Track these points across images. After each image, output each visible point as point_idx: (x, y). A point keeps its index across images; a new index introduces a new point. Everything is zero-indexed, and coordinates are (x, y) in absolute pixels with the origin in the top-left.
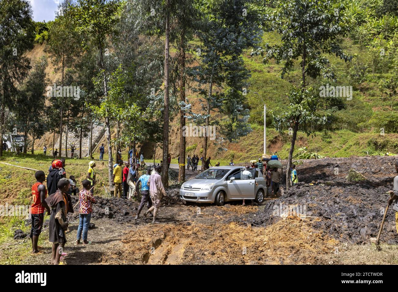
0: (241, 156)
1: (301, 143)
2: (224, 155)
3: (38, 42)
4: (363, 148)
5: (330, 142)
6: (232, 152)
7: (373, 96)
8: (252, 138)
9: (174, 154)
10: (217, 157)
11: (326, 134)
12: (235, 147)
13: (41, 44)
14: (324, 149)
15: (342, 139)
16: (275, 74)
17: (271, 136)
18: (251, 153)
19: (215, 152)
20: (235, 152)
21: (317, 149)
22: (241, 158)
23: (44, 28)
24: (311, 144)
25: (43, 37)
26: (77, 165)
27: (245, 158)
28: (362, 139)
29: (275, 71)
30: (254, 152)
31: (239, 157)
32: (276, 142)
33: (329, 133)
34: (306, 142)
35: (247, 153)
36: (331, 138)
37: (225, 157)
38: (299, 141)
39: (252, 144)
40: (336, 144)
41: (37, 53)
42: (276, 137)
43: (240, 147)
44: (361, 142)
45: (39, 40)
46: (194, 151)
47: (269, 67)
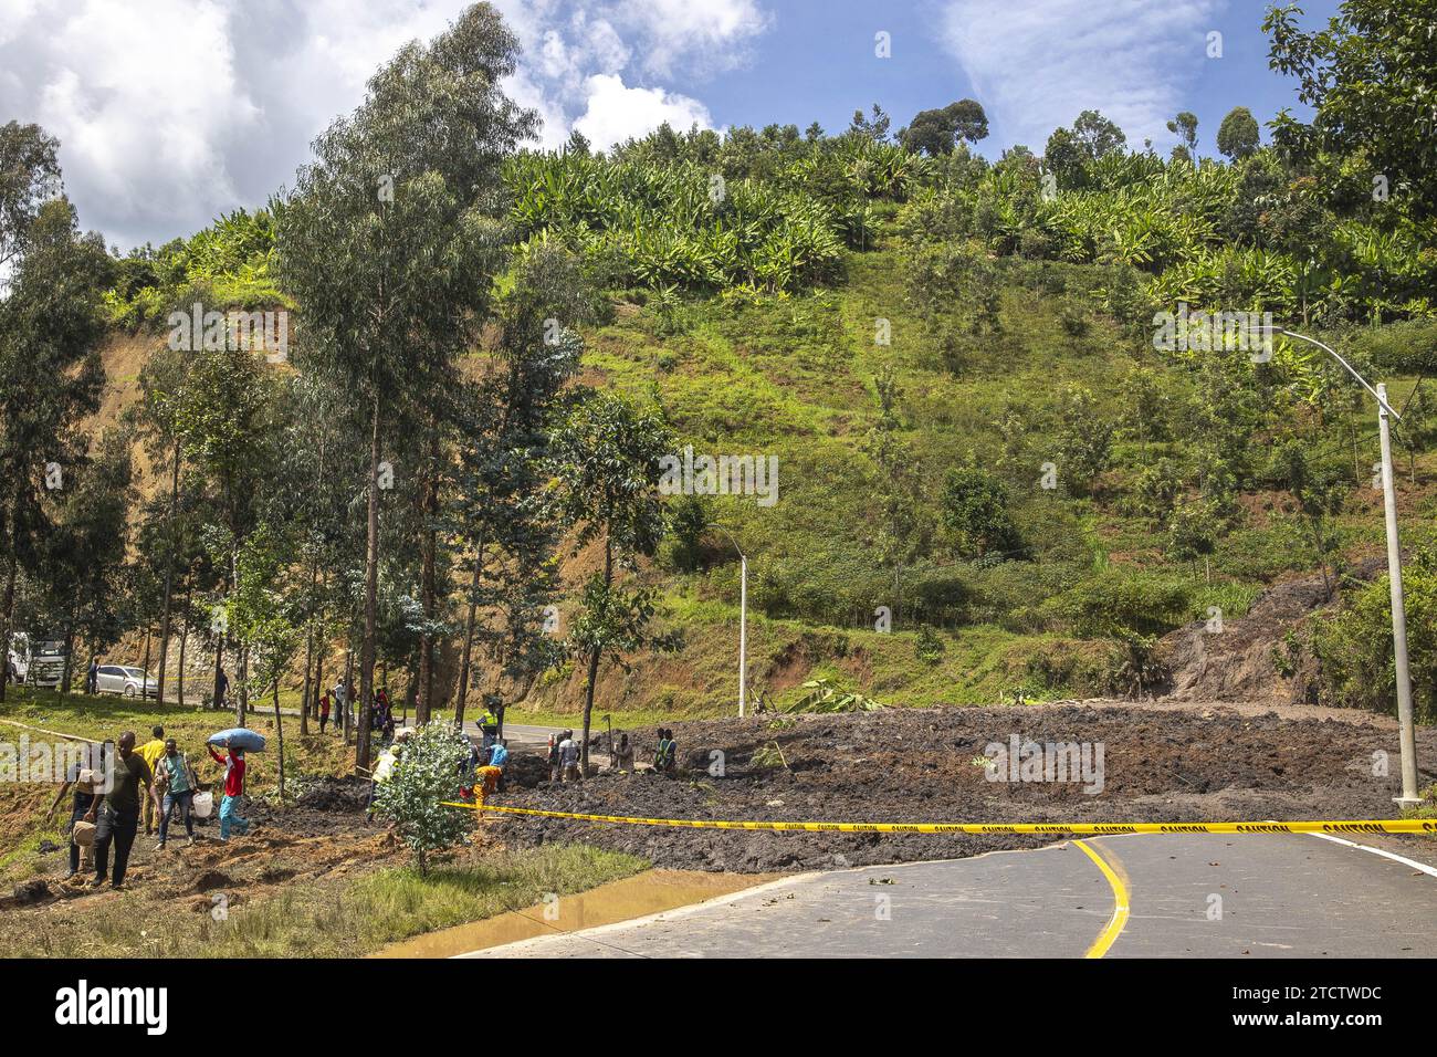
0: (691, 701)
1: (857, 664)
2: (648, 697)
3: (123, 327)
4: (1014, 680)
5: (935, 663)
6: (666, 688)
7: (1128, 514)
8: (725, 648)
9: (510, 692)
10: (626, 703)
11: (928, 638)
12: (677, 675)
13: (133, 333)
14: (917, 682)
15: (971, 652)
16: (852, 440)
17: (777, 644)
18: (718, 691)
19: (622, 690)
20: (676, 687)
21: (894, 681)
22: (692, 706)
23: (145, 276)
24: (880, 669)
25: (141, 310)
26: (202, 727)
27: (701, 707)
28: (1014, 653)
29: (853, 430)
30: (726, 690)
31: (686, 705)
32: (790, 660)
33: (940, 634)
34: (869, 662)
35: (709, 691)
36: (941, 648)
37: (649, 704)
38: (854, 658)
39: (724, 666)
40: (951, 668)
41: (119, 361)
42: (791, 647)
43: (691, 675)
44: (1012, 662)
45: (126, 318)
46: (566, 685)
47: (834, 417)
